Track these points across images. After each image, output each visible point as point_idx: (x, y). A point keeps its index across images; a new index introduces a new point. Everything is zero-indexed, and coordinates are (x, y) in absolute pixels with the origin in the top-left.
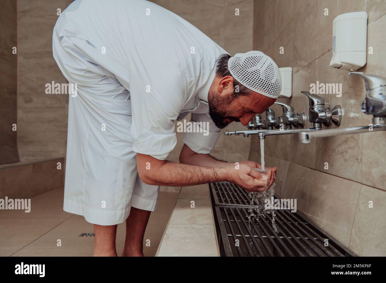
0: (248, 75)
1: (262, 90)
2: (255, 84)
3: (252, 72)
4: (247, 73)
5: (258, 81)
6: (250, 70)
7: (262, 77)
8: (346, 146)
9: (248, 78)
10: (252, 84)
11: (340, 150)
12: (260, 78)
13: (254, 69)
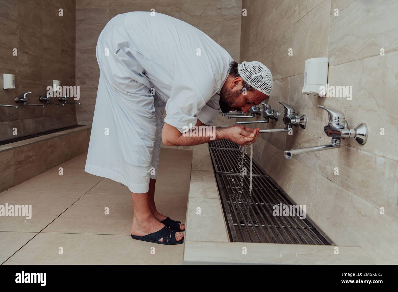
0: (255, 79)
1: (263, 90)
2: (259, 85)
3: (258, 77)
4: (254, 77)
5: (261, 83)
6: (256, 75)
7: (264, 81)
8: (309, 144)
9: (254, 80)
10: (257, 85)
11: (304, 146)
12: (262, 81)
13: (259, 74)
